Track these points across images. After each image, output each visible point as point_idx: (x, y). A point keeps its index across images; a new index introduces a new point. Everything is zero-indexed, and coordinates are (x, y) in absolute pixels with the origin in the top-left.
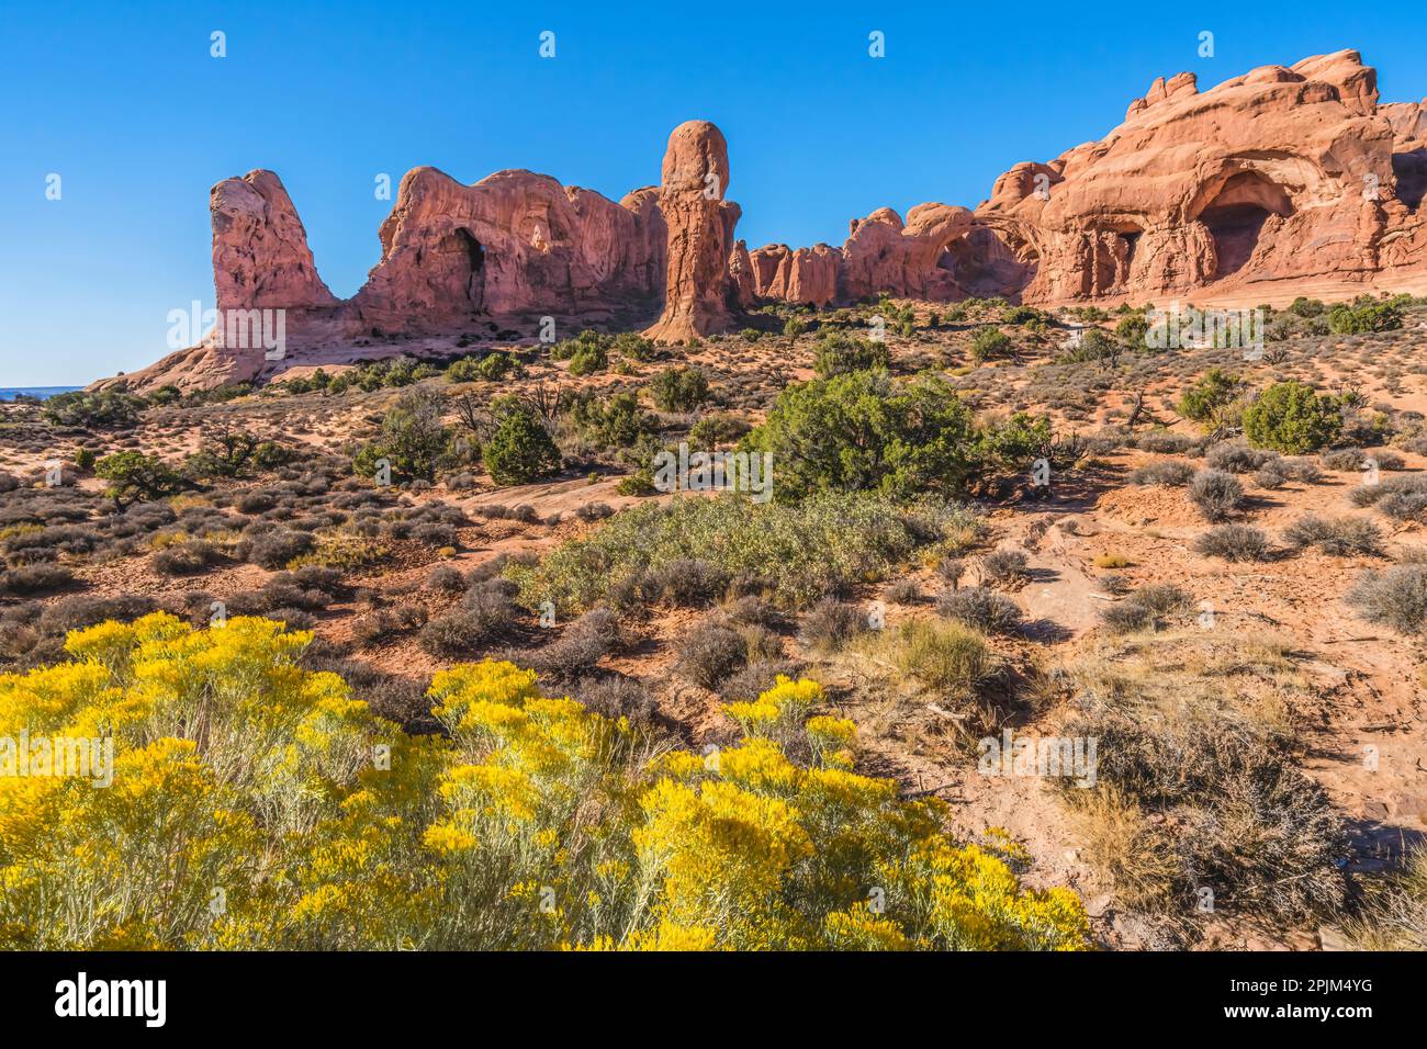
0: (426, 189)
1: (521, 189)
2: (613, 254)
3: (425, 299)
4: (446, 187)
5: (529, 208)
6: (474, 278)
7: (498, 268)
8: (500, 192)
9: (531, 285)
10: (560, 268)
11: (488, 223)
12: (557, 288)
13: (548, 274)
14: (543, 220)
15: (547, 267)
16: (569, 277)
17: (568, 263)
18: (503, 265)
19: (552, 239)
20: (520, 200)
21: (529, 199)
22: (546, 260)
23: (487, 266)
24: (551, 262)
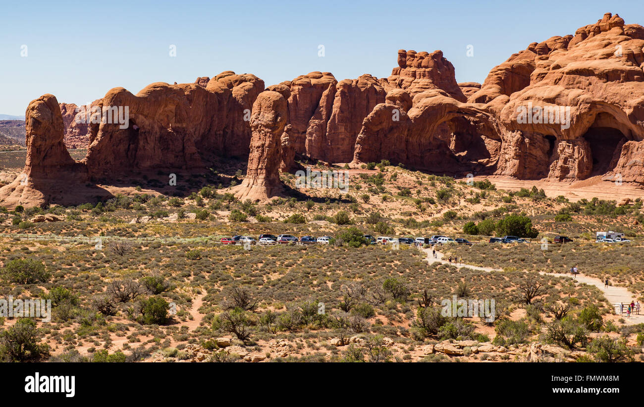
1: (164, 97)
2: (203, 124)
3: (111, 160)
4: (129, 98)
5: (166, 106)
6: (131, 145)
7: (145, 140)
8: (153, 100)
9: (162, 150)
10: (178, 140)
11: (144, 115)
12: (176, 152)
13: (171, 143)
14: (172, 112)
15: (171, 140)
16: (183, 146)
17: (183, 137)
18: (148, 139)
19: (175, 122)
20: (163, 103)
21: (167, 102)
22: (170, 135)
23: (140, 139)
24: (173, 136)
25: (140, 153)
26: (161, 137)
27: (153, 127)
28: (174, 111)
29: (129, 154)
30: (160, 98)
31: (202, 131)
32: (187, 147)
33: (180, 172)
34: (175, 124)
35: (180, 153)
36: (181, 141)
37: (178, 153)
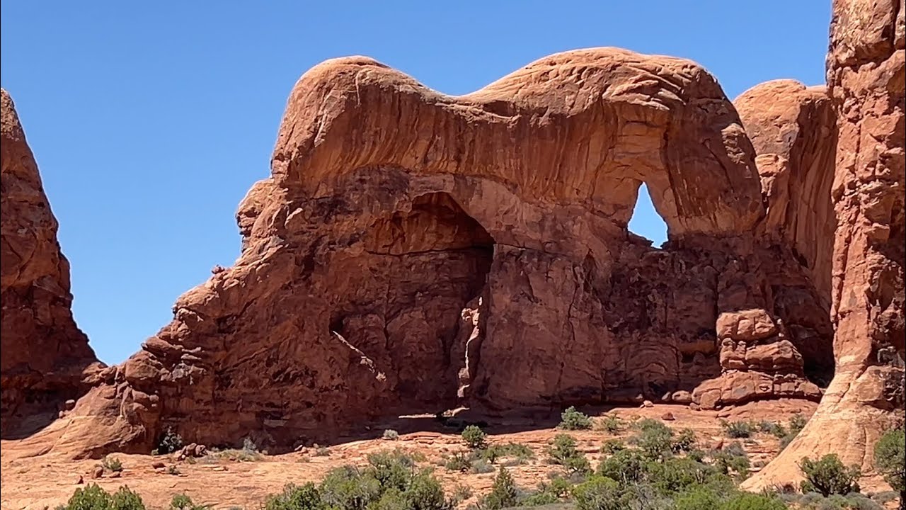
3: (318, 366)
5: (613, 141)
7: (523, 289)
9: (615, 331)
10: (695, 286)
11: (505, 181)
12: (684, 338)
13: (660, 302)
15: (661, 286)
18: (535, 281)
19: (680, 212)
20: (586, 124)
21: (610, 120)
22: (661, 267)
23: (495, 285)
24: (674, 272)
26: (616, 278)
27: (561, 235)
34: (682, 219)
35: (700, 337)
36: (704, 289)
37: (689, 340)
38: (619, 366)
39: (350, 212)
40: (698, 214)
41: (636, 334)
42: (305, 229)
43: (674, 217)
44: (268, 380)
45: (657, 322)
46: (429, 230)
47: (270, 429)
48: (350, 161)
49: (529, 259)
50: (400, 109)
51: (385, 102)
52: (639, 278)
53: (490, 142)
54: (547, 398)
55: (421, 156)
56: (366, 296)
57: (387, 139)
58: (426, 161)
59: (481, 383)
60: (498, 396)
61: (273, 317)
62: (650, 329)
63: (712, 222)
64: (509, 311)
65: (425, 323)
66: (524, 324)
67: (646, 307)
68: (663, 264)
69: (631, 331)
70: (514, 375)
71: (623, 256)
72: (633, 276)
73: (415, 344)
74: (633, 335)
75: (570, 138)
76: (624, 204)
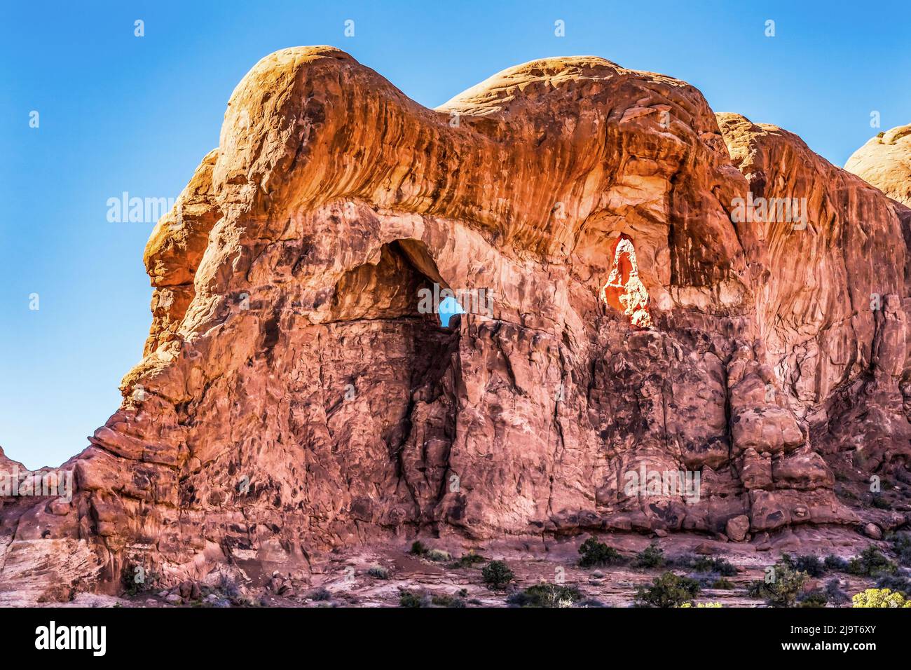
0: (317, 115)
1: (593, 117)
2: (832, 340)
3: (280, 475)
4: (374, 107)
5: (611, 180)
6: (421, 407)
7: (502, 375)
8: (529, 131)
9: (604, 435)
10: (697, 379)
11: (483, 227)
12: (690, 446)
13: (656, 398)
14: (653, 220)
15: (655, 378)
16: (728, 409)
17: (725, 363)
18: (518, 364)
19: (673, 280)
20: (588, 156)
21: (614, 153)
22: (651, 352)
23: (468, 369)
24: (667, 359)
25: (469, 447)
26: (595, 365)
27: (541, 304)
28: (659, 209)
29: (412, 455)
30: (569, 124)
31: (832, 376)
32: (750, 414)
33: (714, 551)
34: (673, 289)
35: (711, 446)
36: (710, 382)
37: (697, 450)
38: (610, 482)
39: (321, 262)
40: (697, 285)
41: (630, 441)
42: (271, 284)
43: (664, 286)
44: (230, 494)
45: (655, 425)
46: (368, 288)
47: (241, 563)
48: (327, 192)
49: (509, 337)
50: (386, 123)
51: (371, 111)
52: (626, 365)
53: (477, 175)
54: (539, 524)
55: (394, 187)
56: (299, 380)
57: (370, 162)
58: (399, 195)
59: (454, 504)
60: (479, 521)
61: (235, 404)
62: (648, 435)
63: (713, 294)
64: (485, 405)
65: (370, 418)
66: (504, 423)
67: (640, 404)
68: (653, 348)
69: (623, 435)
70: (499, 493)
71: (603, 335)
72: (619, 363)
73: (362, 448)
74: (627, 442)
75: (569, 173)
76: (601, 266)
